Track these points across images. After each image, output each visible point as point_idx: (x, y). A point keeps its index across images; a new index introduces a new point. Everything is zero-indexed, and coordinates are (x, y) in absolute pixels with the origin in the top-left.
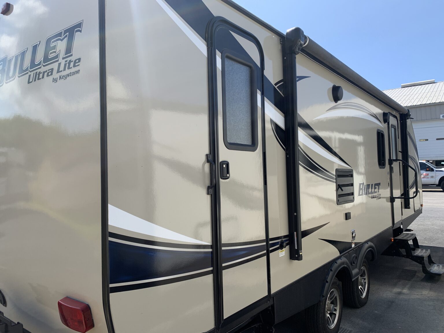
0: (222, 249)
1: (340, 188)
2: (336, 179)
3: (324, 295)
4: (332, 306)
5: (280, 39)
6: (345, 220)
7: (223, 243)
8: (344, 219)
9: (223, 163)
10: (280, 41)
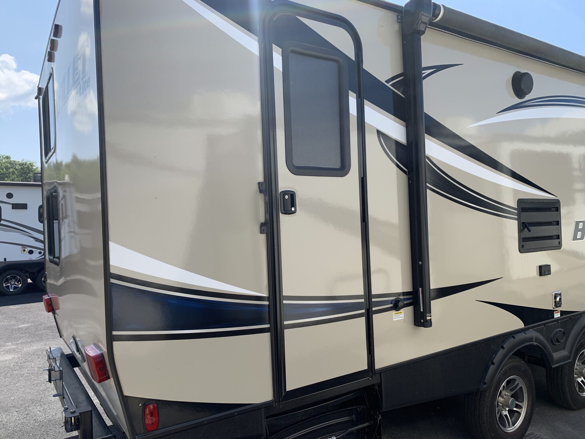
0: (284, 303)
1: (526, 229)
2: (519, 215)
3: (485, 382)
4: (511, 400)
5: (397, 16)
6: (539, 276)
7: (284, 294)
8: (537, 275)
9: (285, 193)
10: (398, 19)
